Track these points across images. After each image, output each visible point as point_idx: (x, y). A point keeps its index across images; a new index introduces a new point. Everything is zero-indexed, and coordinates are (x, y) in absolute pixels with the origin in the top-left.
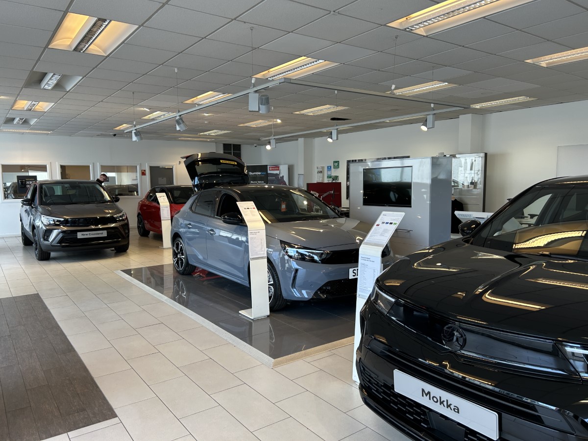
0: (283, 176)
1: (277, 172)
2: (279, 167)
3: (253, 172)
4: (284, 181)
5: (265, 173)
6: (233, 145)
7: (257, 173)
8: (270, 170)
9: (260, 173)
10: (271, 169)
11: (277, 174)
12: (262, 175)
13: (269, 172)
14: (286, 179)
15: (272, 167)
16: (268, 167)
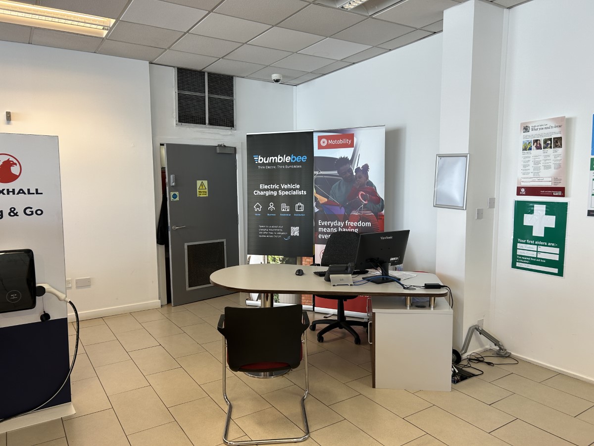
0: (366, 168)
1: (346, 153)
2: (351, 137)
3: (266, 156)
4: (370, 184)
5: (304, 159)
6: (210, 74)
7: (278, 159)
8: (320, 147)
9: (288, 159)
10: (324, 142)
11: (344, 160)
12: (296, 163)
13: (317, 153)
14: (376, 177)
15: (327, 138)
16: (315, 136)
